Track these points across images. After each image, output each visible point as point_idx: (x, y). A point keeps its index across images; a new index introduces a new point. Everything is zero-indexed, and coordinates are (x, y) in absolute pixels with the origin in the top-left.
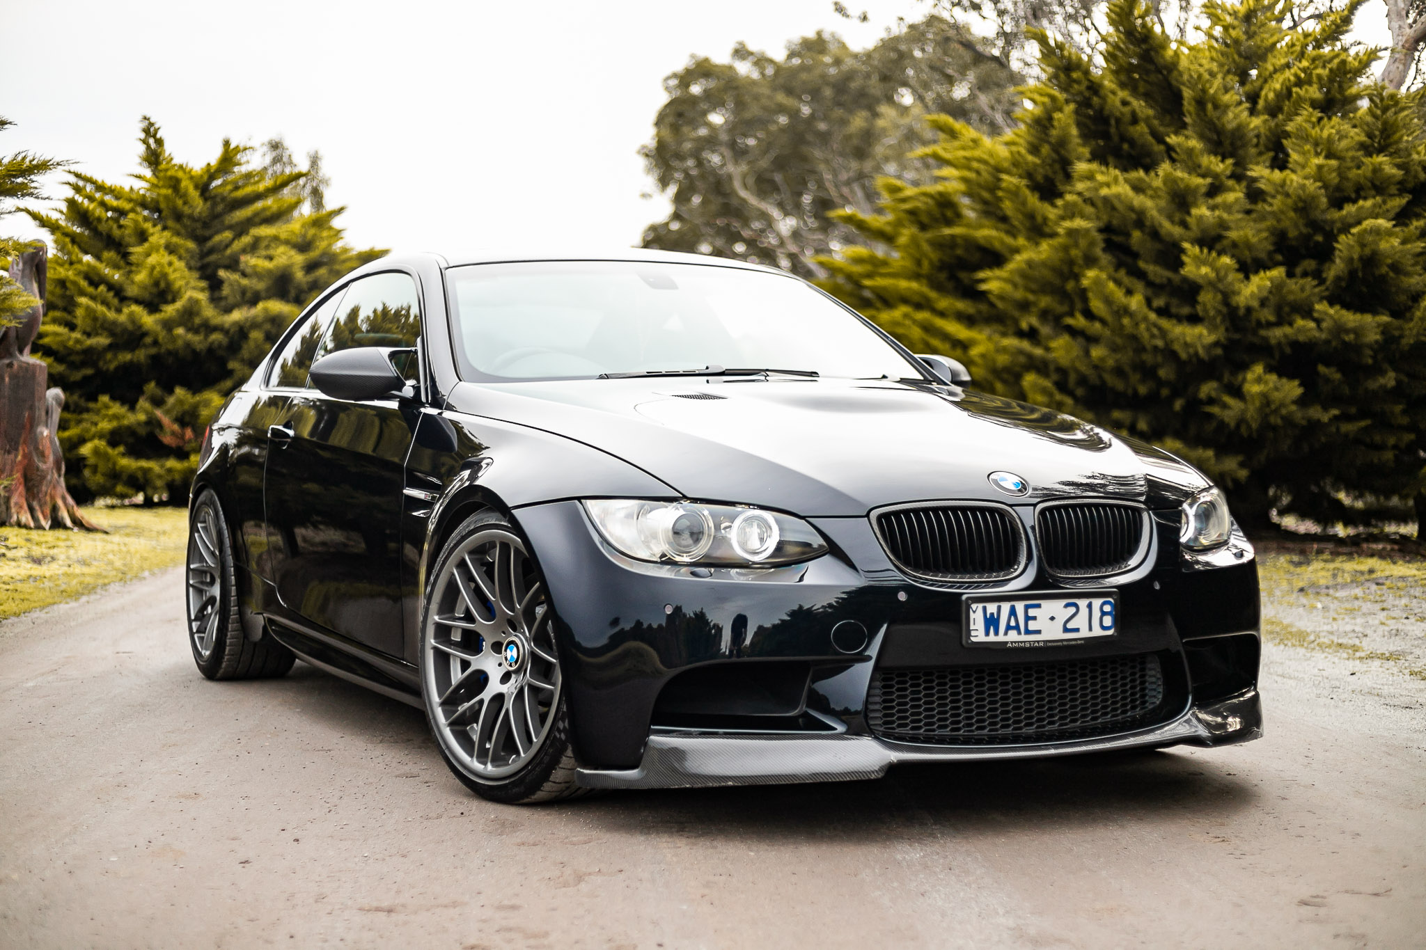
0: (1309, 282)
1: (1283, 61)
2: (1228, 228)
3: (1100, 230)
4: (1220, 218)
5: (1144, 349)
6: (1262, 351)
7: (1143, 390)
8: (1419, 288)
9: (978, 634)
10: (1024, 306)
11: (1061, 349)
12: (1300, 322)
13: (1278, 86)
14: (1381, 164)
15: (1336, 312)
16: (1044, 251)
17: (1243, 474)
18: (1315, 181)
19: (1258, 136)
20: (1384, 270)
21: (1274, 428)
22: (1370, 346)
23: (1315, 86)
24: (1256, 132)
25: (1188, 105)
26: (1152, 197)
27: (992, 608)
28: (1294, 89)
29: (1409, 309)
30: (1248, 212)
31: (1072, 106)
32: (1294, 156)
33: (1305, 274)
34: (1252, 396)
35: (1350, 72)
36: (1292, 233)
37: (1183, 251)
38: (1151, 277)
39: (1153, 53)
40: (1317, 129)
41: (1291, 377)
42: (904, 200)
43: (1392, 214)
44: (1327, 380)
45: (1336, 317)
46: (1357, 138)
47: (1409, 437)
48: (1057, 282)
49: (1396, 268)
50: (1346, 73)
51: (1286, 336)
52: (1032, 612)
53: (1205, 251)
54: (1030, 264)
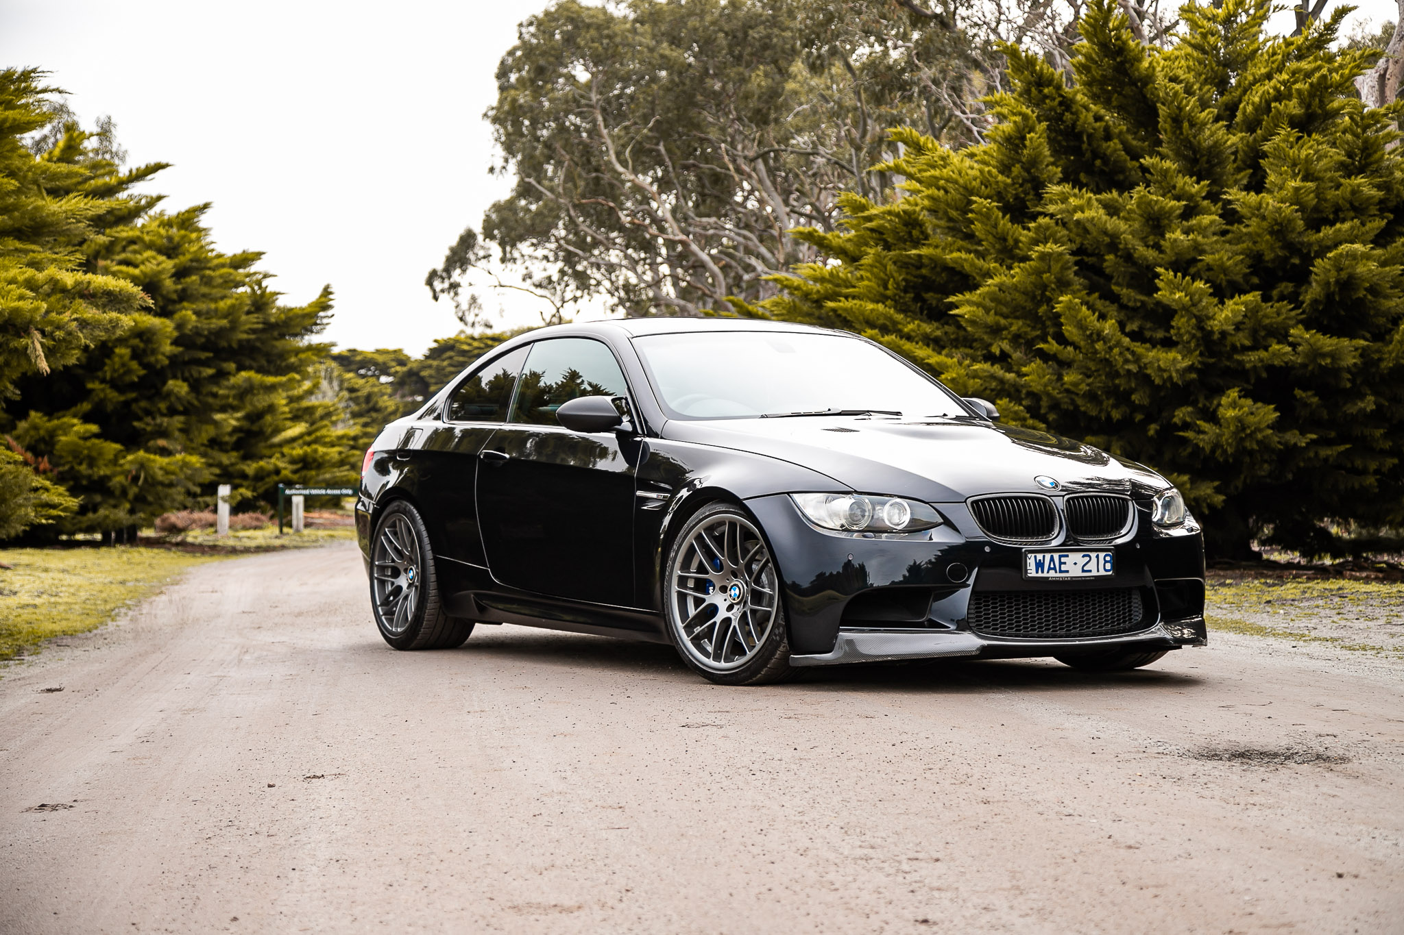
0: (1285, 306)
1: (1263, 71)
2: (1202, 252)
3: (1073, 253)
4: (1194, 240)
5: (1117, 374)
6: (1238, 375)
7: (1116, 415)
8: (1399, 310)
9: (1032, 572)
10: (996, 331)
11: (1034, 374)
12: (1276, 347)
13: (1257, 99)
14: (1359, 185)
15: (1312, 336)
16: (1017, 274)
17: (1219, 499)
18: (1291, 204)
19: (1235, 153)
20: (1361, 293)
21: (1251, 453)
22: (1348, 370)
23: (1295, 100)
24: (1233, 149)
25: (1163, 122)
26: (1126, 219)
27: (1040, 556)
28: (1273, 105)
29: (1389, 331)
30: (1224, 233)
31: (1044, 124)
32: (1272, 178)
33: (1282, 298)
34: (1226, 419)
35: (1331, 86)
36: (1269, 256)
37: (1157, 276)
38: (1125, 301)
39: (1127, 65)
40: (1295, 149)
41: (1267, 402)
42: (869, 219)
43: (1371, 236)
44: (1306, 405)
45: (1312, 341)
46: (1336, 158)
47: (1392, 461)
48: (1029, 305)
49: (1374, 290)
50: (1326, 88)
51: (1261, 360)
52: (1063, 560)
53: (1179, 274)
54: (1001, 287)
